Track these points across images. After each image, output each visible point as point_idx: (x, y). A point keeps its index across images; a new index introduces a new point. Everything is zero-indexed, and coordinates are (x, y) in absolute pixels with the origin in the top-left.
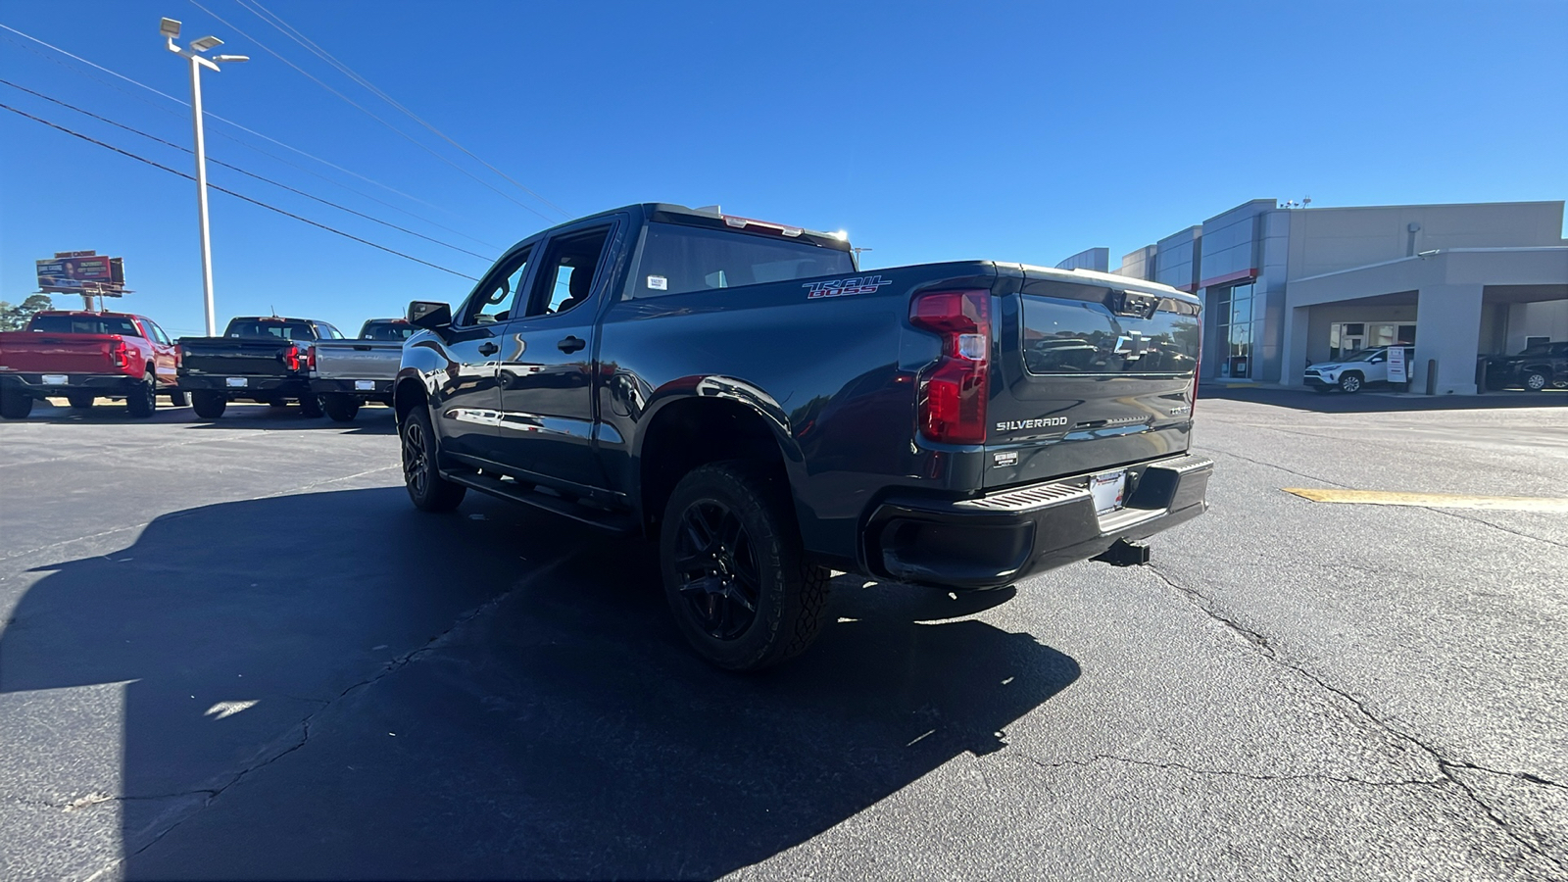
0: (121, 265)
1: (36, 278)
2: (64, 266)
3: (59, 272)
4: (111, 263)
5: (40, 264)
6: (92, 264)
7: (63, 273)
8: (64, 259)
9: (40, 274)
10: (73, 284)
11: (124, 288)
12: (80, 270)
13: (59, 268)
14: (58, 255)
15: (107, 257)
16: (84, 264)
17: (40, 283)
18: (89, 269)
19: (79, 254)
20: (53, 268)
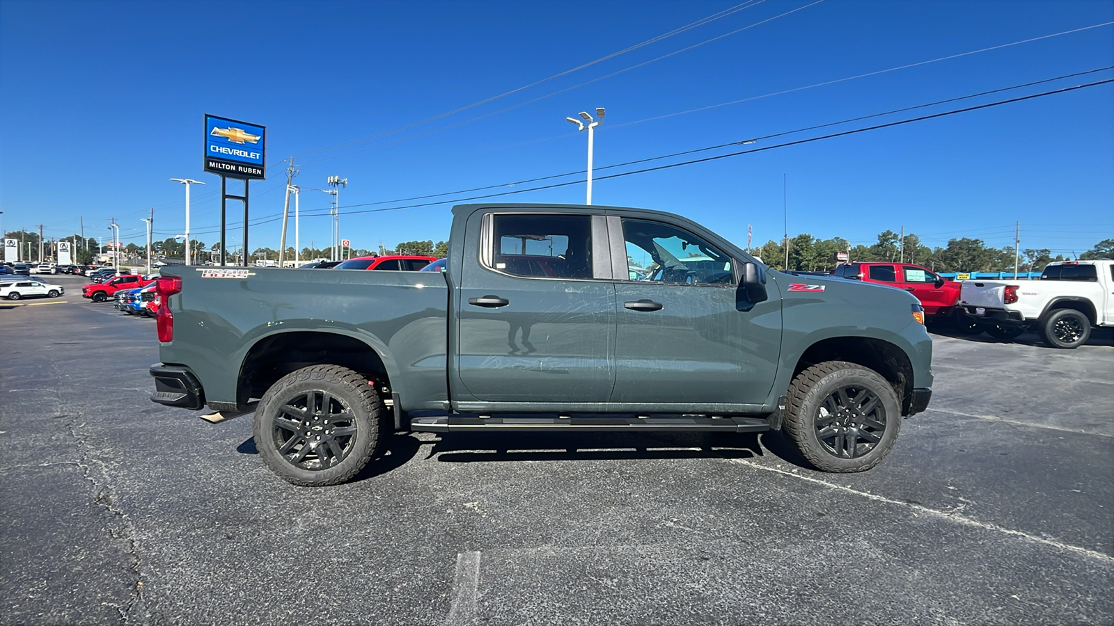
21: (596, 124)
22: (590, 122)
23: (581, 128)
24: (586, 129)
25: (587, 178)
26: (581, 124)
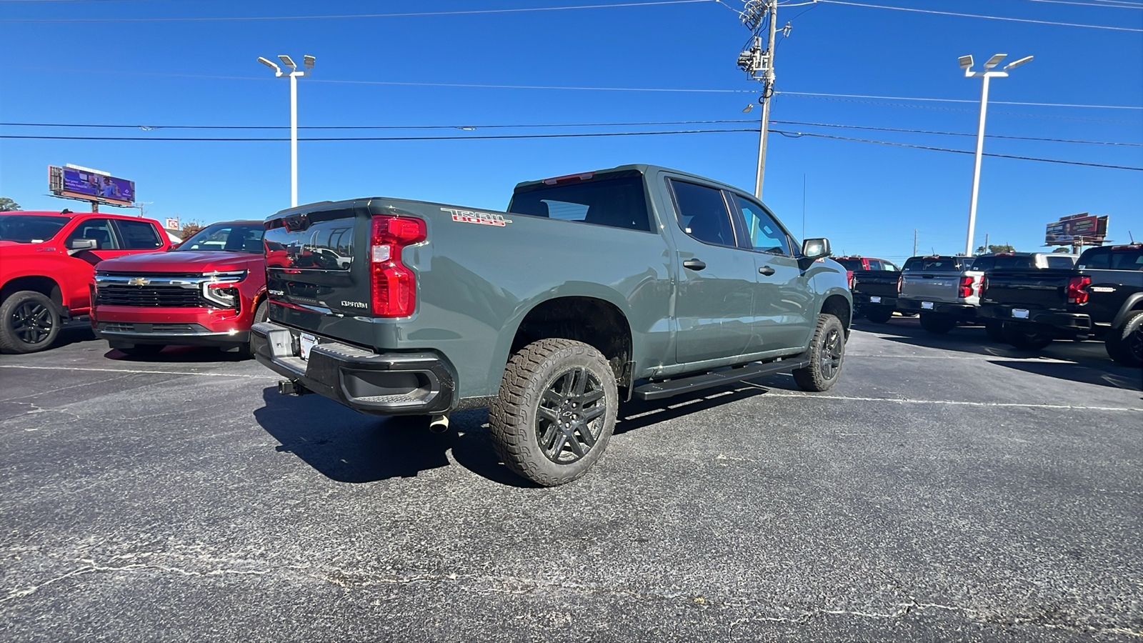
0: (1106, 221)
1: (1045, 236)
2: (1064, 227)
3: (1060, 231)
4: (1098, 220)
5: (1049, 227)
6: (1084, 222)
7: (1063, 232)
8: (1065, 221)
9: (1048, 233)
10: (1068, 239)
11: (1105, 239)
12: (1075, 228)
13: (1061, 228)
14: (1062, 219)
15: (1095, 217)
16: (1078, 224)
17: (1047, 240)
18: (1081, 227)
19: (1076, 216)
20: (1057, 228)
21: (301, 74)
22: (292, 70)
23: (279, 74)
24: (286, 77)
25: (290, 136)
26: (279, 69)
